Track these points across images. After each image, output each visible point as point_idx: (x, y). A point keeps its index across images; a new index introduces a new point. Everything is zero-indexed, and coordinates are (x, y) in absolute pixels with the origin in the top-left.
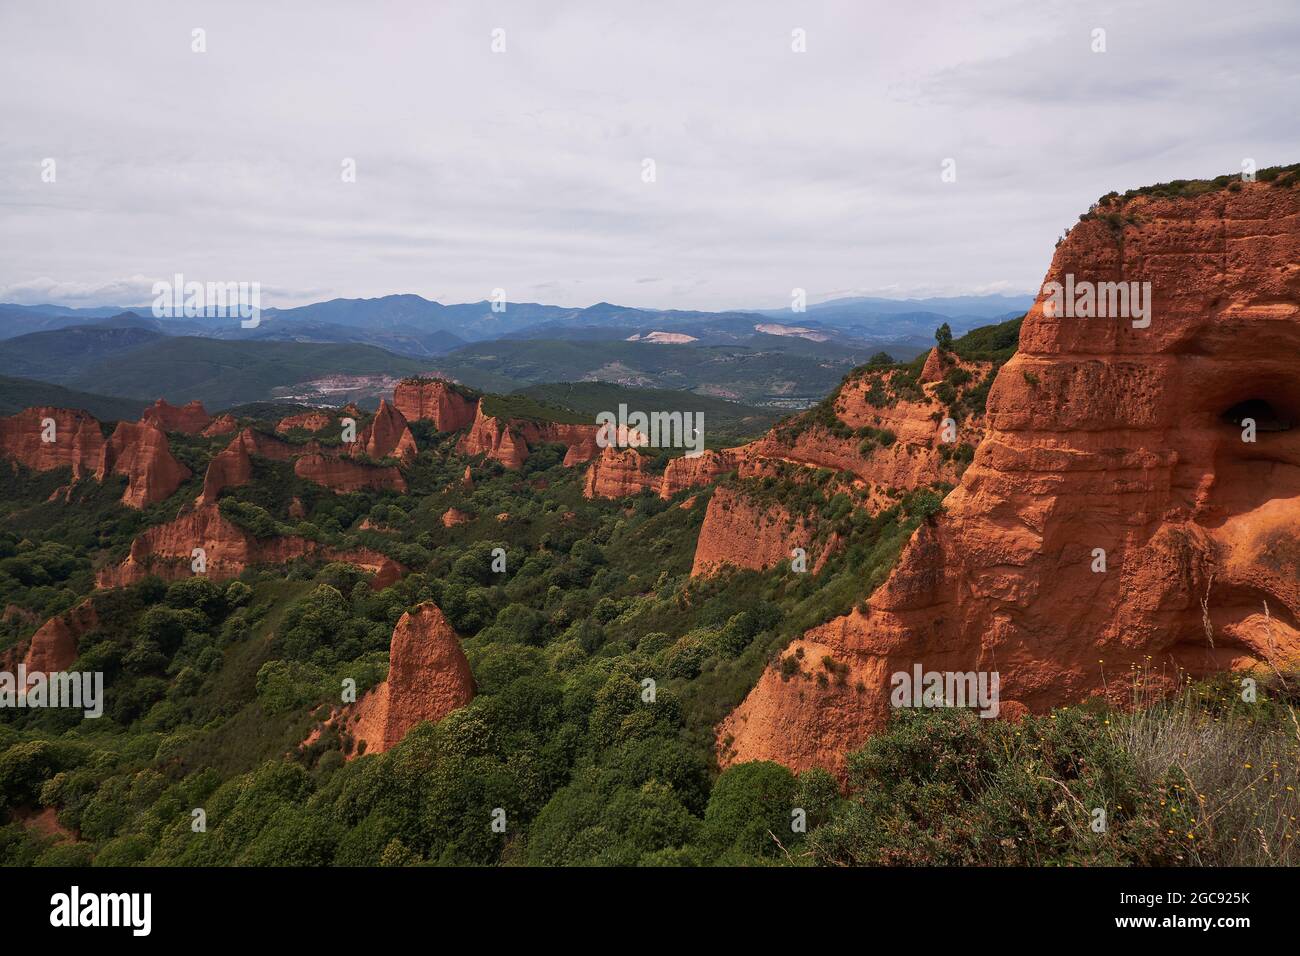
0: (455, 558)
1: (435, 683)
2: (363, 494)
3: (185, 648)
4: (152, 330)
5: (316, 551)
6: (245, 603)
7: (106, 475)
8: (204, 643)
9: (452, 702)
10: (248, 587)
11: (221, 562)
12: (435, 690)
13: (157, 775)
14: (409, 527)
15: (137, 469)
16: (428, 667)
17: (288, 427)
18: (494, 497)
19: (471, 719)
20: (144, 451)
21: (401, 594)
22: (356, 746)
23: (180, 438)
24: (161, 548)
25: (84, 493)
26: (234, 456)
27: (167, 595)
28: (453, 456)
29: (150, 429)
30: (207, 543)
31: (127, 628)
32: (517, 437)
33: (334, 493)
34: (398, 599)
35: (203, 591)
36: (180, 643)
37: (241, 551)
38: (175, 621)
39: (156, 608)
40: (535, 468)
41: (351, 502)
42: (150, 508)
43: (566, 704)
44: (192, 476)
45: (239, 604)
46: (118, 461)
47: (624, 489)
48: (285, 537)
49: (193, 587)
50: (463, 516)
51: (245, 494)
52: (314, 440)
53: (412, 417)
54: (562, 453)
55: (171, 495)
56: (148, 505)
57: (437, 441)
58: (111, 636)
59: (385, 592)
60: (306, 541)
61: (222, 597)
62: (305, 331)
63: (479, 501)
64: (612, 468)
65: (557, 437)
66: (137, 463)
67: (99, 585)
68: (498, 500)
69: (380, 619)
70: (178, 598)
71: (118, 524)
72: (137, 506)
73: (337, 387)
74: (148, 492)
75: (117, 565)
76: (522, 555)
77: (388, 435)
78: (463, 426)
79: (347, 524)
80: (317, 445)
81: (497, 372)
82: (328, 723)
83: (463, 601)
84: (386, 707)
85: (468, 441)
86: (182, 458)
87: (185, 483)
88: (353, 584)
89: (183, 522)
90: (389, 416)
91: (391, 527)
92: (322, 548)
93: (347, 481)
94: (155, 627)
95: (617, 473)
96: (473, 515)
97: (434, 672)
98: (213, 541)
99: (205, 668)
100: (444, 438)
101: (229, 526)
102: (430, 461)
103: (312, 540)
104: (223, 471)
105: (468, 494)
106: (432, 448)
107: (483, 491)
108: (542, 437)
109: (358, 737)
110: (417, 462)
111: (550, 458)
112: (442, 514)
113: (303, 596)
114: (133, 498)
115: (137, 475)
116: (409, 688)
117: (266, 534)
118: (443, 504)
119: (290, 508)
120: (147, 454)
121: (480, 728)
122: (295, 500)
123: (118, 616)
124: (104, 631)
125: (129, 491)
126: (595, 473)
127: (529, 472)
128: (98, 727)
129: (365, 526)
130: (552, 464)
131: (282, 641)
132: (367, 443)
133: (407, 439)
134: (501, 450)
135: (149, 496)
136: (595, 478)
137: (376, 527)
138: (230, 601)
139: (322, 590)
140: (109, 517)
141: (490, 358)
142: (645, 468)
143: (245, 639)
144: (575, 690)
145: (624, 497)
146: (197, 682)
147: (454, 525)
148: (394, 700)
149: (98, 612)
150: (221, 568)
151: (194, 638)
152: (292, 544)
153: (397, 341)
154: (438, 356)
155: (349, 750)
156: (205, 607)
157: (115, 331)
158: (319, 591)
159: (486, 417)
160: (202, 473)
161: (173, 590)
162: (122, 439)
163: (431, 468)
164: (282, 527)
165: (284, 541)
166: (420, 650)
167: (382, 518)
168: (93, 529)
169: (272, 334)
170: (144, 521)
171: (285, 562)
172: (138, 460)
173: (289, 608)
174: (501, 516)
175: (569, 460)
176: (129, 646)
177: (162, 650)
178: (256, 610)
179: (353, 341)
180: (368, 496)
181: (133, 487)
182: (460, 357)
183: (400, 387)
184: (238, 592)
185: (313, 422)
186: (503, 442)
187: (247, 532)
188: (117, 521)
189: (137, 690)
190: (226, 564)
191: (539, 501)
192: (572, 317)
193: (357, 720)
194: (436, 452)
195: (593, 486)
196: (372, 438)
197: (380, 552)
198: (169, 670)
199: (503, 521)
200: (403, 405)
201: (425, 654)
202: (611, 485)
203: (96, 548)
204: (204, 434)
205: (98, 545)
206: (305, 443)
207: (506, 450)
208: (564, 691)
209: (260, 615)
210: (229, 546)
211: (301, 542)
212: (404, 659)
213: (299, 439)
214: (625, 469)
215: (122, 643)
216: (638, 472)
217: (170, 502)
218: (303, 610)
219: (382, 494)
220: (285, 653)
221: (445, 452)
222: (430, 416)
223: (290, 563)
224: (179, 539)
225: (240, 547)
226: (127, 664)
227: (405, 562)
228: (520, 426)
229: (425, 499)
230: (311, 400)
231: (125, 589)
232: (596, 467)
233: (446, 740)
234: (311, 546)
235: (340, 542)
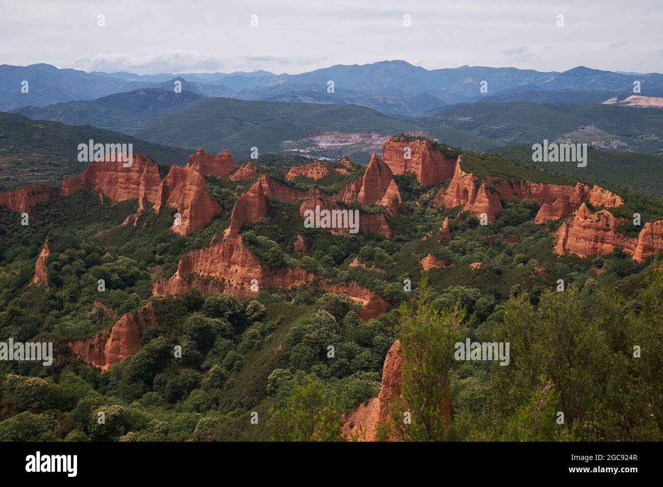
3: (215, 350)
4: (195, 92)
5: (315, 282)
6: (260, 318)
7: (162, 208)
8: (229, 348)
10: (263, 306)
11: (242, 284)
14: (392, 268)
15: (183, 204)
17: (295, 175)
18: (468, 246)
20: (190, 190)
21: (385, 326)
23: (214, 181)
24: (199, 268)
25: (147, 220)
26: (254, 197)
27: (204, 306)
28: (432, 207)
29: (193, 172)
30: (232, 267)
31: (175, 328)
32: (492, 193)
33: (330, 233)
34: (382, 330)
35: (230, 305)
36: (212, 345)
37: (257, 276)
38: (209, 327)
39: (196, 315)
40: (507, 223)
41: (344, 243)
42: (191, 235)
44: (222, 212)
45: (255, 319)
46: (170, 197)
47: (595, 249)
48: (292, 268)
49: (222, 301)
50: (439, 262)
51: (261, 229)
52: (316, 187)
53: (397, 170)
54: (534, 210)
55: (207, 226)
56: (190, 233)
57: (418, 193)
58: (164, 333)
59: (371, 322)
60: (308, 272)
61: (243, 312)
62: (310, 94)
63: (454, 249)
64: (584, 227)
65: (530, 195)
66: (183, 200)
67: (155, 293)
68: (472, 250)
69: (366, 346)
70: (212, 309)
71: (168, 247)
72: (182, 233)
73: (333, 142)
74: (191, 222)
75: (168, 279)
76: (492, 302)
77: (376, 186)
78: (440, 180)
79: (339, 261)
80: (317, 191)
81: (474, 133)
85: (446, 194)
86: (215, 197)
87: (217, 217)
88: (345, 312)
89: (216, 248)
90: (378, 169)
91: (376, 267)
92: (320, 279)
94: (195, 330)
95: (589, 232)
96: (448, 262)
98: (237, 266)
99: (229, 368)
100: (424, 191)
101: (249, 254)
102: (412, 211)
103: (312, 272)
104: (245, 209)
105: (445, 243)
106: (414, 199)
107: (458, 240)
108: (515, 194)
110: (401, 211)
111: (523, 214)
112: (421, 259)
113: (305, 318)
114: (180, 227)
115: (183, 209)
117: (277, 264)
118: (423, 250)
119: (295, 244)
120: (191, 192)
122: (299, 237)
123: (169, 318)
124: (160, 329)
126: (567, 231)
127: (501, 226)
129: (355, 264)
130: (524, 220)
131: (288, 353)
132: (358, 191)
133: (392, 190)
134: (476, 204)
135: (191, 226)
136: (567, 236)
137: (364, 266)
138: (248, 316)
139: (321, 315)
140: (163, 240)
141: (468, 119)
142: (618, 230)
143: (260, 348)
145: (595, 256)
146: (223, 378)
147: (431, 270)
149: (156, 314)
150: (242, 289)
151: (222, 342)
152: (296, 274)
153: (385, 102)
154: (420, 116)
156: (231, 318)
158: (318, 315)
159: (464, 173)
160: (230, 209)
161: (208, 302)
162: (174, 179)
163: (412, 217)
164: (291, 260)
165: (290, 271)
167: (370, 258)
168: (151, 249)
169: (284, 96)
170: (187, 246)
171: (290, 288)
172: (185, 196)
173: (295, 326)
174: (475, 265)
175: (541, 217)
176: (176, 342)
177: (199, 348)
178: (268, 325)
179: (349, 103)
180: (358, 238)
182: (439, 117)
183: (389, 143)
184: (255, 309)
185: (315, 171)
186: (479, 197)
187: (261, 260)
188: (168, 244)
189: (180, 378)
190: (246, 285)
191: (510, 254)
194: (417, 203)
195: (564, 243)
196: (363, 188)
197: (367, 287)
198: (203, 366)
199: (476, 270)
200: (390, 160)
202: (582, 244)
203: (153, 264)
204: (232, 178)
205: (154, 262)
206: (308, 189)
207: (481, 205)
209: (271, 330)
210: (249, 271)
211: (303, 273)
213: (303, 186)
214: (598, 229)
215: (171, 339)
216: (610, 233)
217: (205, 232)
218: (304, 330)
219: (369, 237)
220: (290, 363)
221: (425, 204)
222: (413, 170)
223: (294, 289)
224: (212, 262)
225: (256, 272)
227: (387, 299)
228: (495, 183)
229: (407, 244)
230: (312, 153)
231: (175, 297)
232: (568, 226)
234: (312, 277)
235: (335, 275)
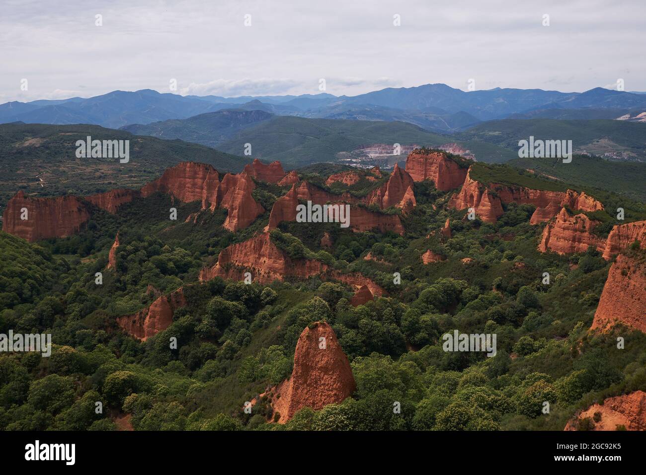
0: (422, 289)
1: (323, 382)
2: (372, 234)
3: (231, 328)
4: (269, 112)
5: (328, 272)
6: (272, 302)
7: (217, 208)
8: (242, 326)
9: (333, 398)
10: (274, 292)
11: (269, 273)
12: (322, 387)
13: (181, 407)
14: (397, 261)
15: (233, 205)
16: (319, 370)
17: (333, 181)
18: (466, 244)
19: (339, 414)
20: (238, 194)
21: (371, 311)
22: (274, 416)
23: (264, 186)
24: (235, 259)
25: (204, 219)
26: (289, 200)
27: (225, 291)
28: (446, 210)
29: (242, 179)
30: (262, 258)
31: (200, 309)
32: (494, 198)
33: (352, 231)
35: (246, 291)
36: (229, 324)
37: (281, 267)
38: (226, 308)
39: (217, 298)
40: (506, 224)
41: (363, 239)
42: (238, 231)
43: (415, 418)
44: (265, 213)
45: (268, 303)
46: (224, 199)
47: (572, 247)
48: (309, 260)
49: (240, 287)
50: (437, 257)
51: (294, 227)
52: (348, 192)
53: (417, 178)
54: (530, 212)
55: (251, 224)
56: (238, 230)
57: (434, 198)
58: (191, 313)
59: (359, 308)
60: (322, 264)
61: (259, 297)
62: (364, 113)
63: (451, 246)
64: (564, 229)
65: (528, 200)
66: (233, 202)
67: (201, 279)
68: (469, 247)
70: (231, 294)
71: (219, 240)
72: (232, 229)
73: (381, 153)
74: (238, 220)
75: (211, 267)
76: (477, 292)
77: (399, 191)
78: (455, 187)
79: (357, 254)
80: (349, 196)
81: (502, 145)
82: (262, 395)
83: (417, 323)
84: (291, 393)
85: (457, 199)
86: (259, 200)
87: (260, 216)
88: (338, 299)
89: (249, 243)
90: (400, 177)
91: (385, 260)
92: (332, 270)
93: (362, 224)
94: (215, 311)
95: (568, 233)
96: (445, 257)
97: (322, 375)
98: (265, 258)
99: (240, 343)
100: (440, 195)
101: (275, 248)
102: (425, 213)
103: (325, 264)
104: (282, 210)
105: (444, 241)
106: (430, 203)
107: (459, 237)
108: (515, 199)
109: (277, 410)
110: (414, 212)
111: (521, 217)
112: (422, 254)
113: (302, 304)
114: (230, 225)
115: (233, 209)
116: (305, 382)
117: (297, 256)
118: (424, 247)
119: (322, 239)
120: (239, 195)
121: (342, 422)
122: (326, 234)
123: (196, 300)
124: (187, 309)
125: (228, 219)
126: (549, 232)
127: (501, 226)
128: (176, 369)
129: (368, 257)
130: (521, 221)
131: (285, 332)
132: (383, 196)
133: (409, 195)
134: (480, 207)
135: (238, 224)
136: (549, 236)
137: (375, 259)
138: (263, 300)
139: (316, 301)
140: (216, 235)
141: (496, 133)
142: (593, 231)
143: (267, 327)
144: (425, 407)
145: (573, 253)
146: (234, 351)
147: (430, 264)
148: (296, 389)
149: (185, 297)
150: (268, 277)
151: (237, 321)
152: (313, 265)
153: (427, 119)
154: (457, 131)
155: (270, 418)
156: (247, 302)
157: (247, 112)
158: (313, 301)
159: (472, 181)
160: (270, 211)
161: (228, 288)
162: (227, 185)
163: (424, 218)
164: (309, 253)
165: (308, 263)
166: (314, 356)
167: (380, 253)
168: (206, 242)
169: (341, 114)
170: (235, 240)
171: (307, 277)
172: (234, 199)
173: (293, 310)
174: (465, 260)
175: (535, 219)
176: (200, 321)
177: (218, 326)
178: (277, 308)
179: (396, 120)
180: (376, 235)
181: (230, 217)
182: (472, 132)
183: (412, 155)
184: (268, 294)
185: (349, 179)
186: (482, 201)
187: (285, 253)
188: (219, 238)
189: (201, 349)
190: (272, 274)
191: (502, 251)
192: (570, 100)
193: (278, 397)
194: (433, 206)
195: (546, 243)
196: (387, 193)
197: (370, 278)
198: (220, 341)
199: (466, 264)
200: (412, 169)
201: (317, 360)
202: (561, 243)
203: (206, 254)
204: (279, 184)
205: (208, 253)
206: (341, 194)
207: (484, 208)
208: (417, 407)
209: (279, 312)
210: (274, 262)
211: (319, 264)
212: (303, 360)
213: (337, 190)
214: (575, 230)
215: (196, 318)
216: (586, 234)
217: (250, 229)
218: (300, 313)
219: (386, 234)
220: (285, 341)
221: (440, 207)
222: (431, 178)
223: (310, 278)
224: (246, 254)
225: (280, 264)
226: (197, 332)
227: (385, 288)
228: (497, 190)
229: (415, 241)
230: (363, 163)
231: (202, 283)
232: (551, 227)
233: (318, 425)
234: (325, 268)
235: (345, 267)
